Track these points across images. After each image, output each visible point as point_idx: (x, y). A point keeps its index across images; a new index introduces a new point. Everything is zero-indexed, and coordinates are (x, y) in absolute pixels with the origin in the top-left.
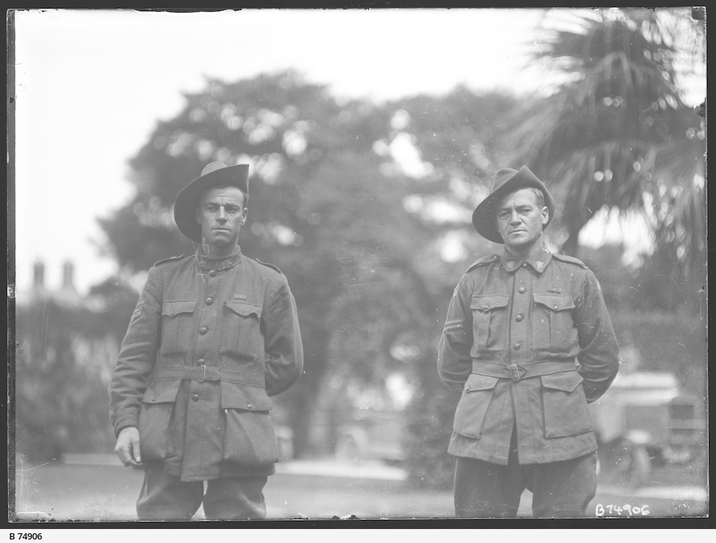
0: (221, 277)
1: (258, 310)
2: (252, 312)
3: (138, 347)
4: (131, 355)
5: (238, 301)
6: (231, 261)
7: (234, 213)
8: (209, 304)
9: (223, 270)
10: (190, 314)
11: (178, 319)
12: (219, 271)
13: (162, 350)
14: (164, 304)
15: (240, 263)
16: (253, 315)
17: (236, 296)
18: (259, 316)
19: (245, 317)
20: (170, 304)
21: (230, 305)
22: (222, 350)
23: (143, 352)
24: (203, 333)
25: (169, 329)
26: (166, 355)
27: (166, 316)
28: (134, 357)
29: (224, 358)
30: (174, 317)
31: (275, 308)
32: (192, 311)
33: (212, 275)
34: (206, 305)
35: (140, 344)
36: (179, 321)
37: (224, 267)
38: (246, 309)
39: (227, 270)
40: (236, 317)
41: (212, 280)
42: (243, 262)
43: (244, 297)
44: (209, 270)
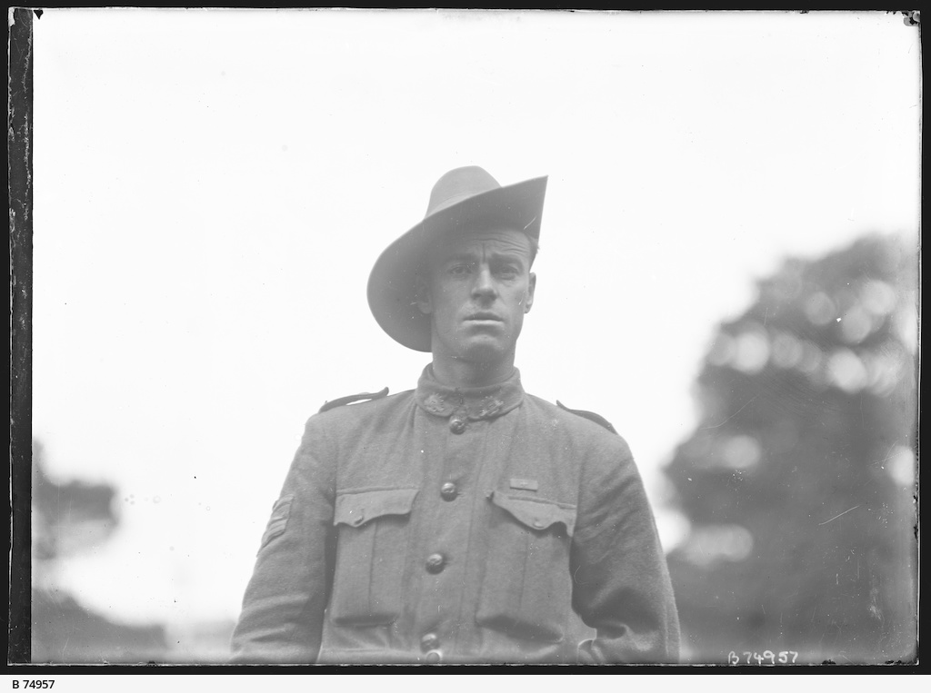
0: (477, 434)
1: (568, 517)
2: (556, 519)
3: (280, 608)
4: (263, 625)
5: (519, 494)
6: (501, 400)
7: (511, 278)
8: (449, 497)
9: (483, 419)
10: (402, 519)
11: (370, 532)
12: (472, 421)
13: (335, 611)
14: (339, 498)
15: (520, 406)
16: (558, 529)
17: (514, 482)
18: (570, 531)
19: (540, 533)
20: (354, 496)
21: (503, 501)
22: (485, 612)
23: (290, 620)
24: (435, 569)
25: (351, 556)
26: (343, 622)
27: (343, 525)
28: (268, 632)
29: (488, 633)
30: (363, 526)
31: (605, 515)
32: (405, 511)
33: (457, 431)
34: (441, 501)
35: (283, 599)
36: (375, 537)
37: (484, 412)
38: (542, 513)
39: (491, 419)
40: (518, 531)
41: (457, 442)
42: (526, 405)
43: (534, 485)
44: (448, 418)
